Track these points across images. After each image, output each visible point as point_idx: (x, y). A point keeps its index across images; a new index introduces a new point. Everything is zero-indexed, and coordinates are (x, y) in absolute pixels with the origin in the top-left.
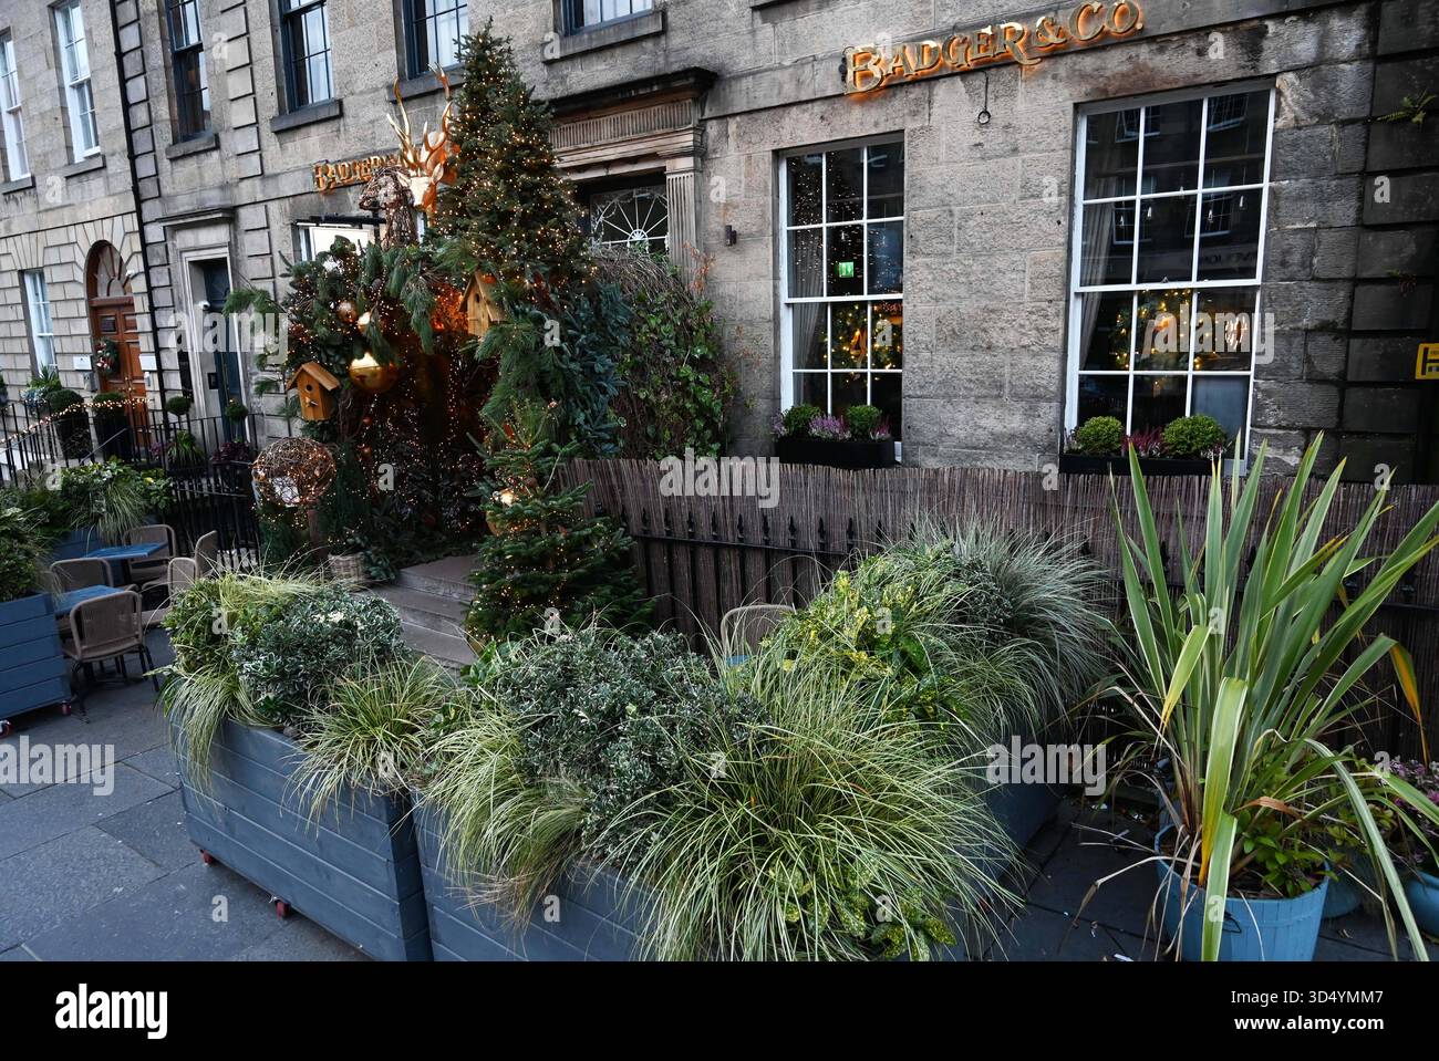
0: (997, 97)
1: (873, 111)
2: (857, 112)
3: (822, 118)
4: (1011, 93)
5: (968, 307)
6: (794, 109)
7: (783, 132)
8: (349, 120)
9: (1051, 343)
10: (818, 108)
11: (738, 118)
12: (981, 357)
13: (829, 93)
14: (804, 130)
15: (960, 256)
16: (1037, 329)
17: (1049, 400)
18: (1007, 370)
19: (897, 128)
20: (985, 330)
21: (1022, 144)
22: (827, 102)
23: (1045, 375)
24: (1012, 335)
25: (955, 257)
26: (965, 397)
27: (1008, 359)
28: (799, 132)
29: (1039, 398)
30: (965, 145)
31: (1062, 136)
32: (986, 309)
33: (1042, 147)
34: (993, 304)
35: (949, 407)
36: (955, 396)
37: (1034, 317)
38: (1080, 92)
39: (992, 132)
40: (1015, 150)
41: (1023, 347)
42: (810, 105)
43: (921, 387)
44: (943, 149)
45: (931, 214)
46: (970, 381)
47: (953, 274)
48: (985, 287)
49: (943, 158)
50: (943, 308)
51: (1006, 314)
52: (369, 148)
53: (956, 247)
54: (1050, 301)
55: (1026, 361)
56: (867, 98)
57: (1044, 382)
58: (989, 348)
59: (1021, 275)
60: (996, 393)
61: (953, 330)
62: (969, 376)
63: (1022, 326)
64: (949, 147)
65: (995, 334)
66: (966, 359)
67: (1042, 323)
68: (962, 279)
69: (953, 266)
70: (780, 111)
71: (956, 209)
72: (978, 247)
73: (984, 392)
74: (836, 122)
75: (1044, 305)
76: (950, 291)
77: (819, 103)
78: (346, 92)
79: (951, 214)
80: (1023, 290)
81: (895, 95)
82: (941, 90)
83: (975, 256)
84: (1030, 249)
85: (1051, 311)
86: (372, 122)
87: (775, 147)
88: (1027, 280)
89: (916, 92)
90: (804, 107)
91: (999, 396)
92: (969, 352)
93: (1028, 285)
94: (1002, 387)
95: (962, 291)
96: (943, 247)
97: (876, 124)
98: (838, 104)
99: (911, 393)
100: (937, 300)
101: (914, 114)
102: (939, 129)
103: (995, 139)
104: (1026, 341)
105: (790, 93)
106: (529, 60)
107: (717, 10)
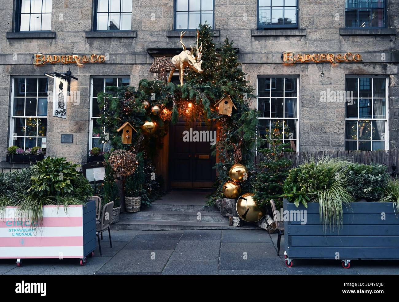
0: (326, 70)
1: (290, 68)
2: (285, 68)
3: (274, 68)
4: (329, 70)
5: (319, 122)
6: (265, 65)
7: (261, 70)
8: (58, 40)
9: (342, 132)
10: (273, 66)
11: (245, 65)
12: (323, 135)
13: (277, 62)
14: (268, 71)
15: (317, 108)
16: (338, 128)
17: (342, 146)
18: (330, 138)
19: (297, 74)
20: (324, 128)
21: (333, 82)
22: (276, 64)
23: (341, 140)
24: (331, 129)
25: (315, 109)
26: (319, 146)
27: (331, 136)
28: (266, 71)
29: (339, 146)
30: (317, 81)
31: (343, 82)
32: (324, 122)
33: (338, 83)
34: (326, 121)
35: (314, 148)
36: (316, 145)
37: (337, 125)
38: (347, 72)
39: (325, 78)
40: (331, 83)
41: (335, 132)
42: (270, 64)
43: (306, 143)
44: (311, 81)
45: (308, 97)
46: (320, 141)
47: (315, 113)
48: (324, 117)
49: (311, 83)
50: (312, 122)
51: (330, 124)
52: (69, 52)
53: (315, 106)
54: (341, 121)
55: (336, 136)
56: (289, 65)
57: (341, 142)
58: (325, 133)
59: (333, 114)
60: (328, 144)
61: (315, 128)
62: (320, 140)
63: (334, 127)
64: (313, 81)
65: (327, 129)
66: (319, 136)
67: (340, 127)
68: (317, 114)
69: (315, 111)
70: (260, 65)
71: (315, 96)
72: (322, 106)
73: (324, 144)
74: (279, 70)
75: (340, 122)
76: (314, 117)
77: (273, 64)
78: (58, 30)
79: (314, 97)
80: (334, 118)
81: (297, 65)
82: (310, 66)
83: (321, 109)
84: (336, 108)
85: (342, 124)
86: (73, 43)
87: (258, 74)
88: (335, 115)
89: (303, 66)
90: (269, 64)
91: (328, 145)
92: (320, 134)
93: (335, 117)
94: (329, 143)
95: (318, 117)
96: (312, 106)
97: (291, 72)
98: (279, 65)
99: (302, 145)
100: (310, 120)
101: (303, 71)
102: (310, 76)
103: (325, 80)
104: (335, 131)
105: (264, 60)
106: (160, 35)
107: (239, 34)
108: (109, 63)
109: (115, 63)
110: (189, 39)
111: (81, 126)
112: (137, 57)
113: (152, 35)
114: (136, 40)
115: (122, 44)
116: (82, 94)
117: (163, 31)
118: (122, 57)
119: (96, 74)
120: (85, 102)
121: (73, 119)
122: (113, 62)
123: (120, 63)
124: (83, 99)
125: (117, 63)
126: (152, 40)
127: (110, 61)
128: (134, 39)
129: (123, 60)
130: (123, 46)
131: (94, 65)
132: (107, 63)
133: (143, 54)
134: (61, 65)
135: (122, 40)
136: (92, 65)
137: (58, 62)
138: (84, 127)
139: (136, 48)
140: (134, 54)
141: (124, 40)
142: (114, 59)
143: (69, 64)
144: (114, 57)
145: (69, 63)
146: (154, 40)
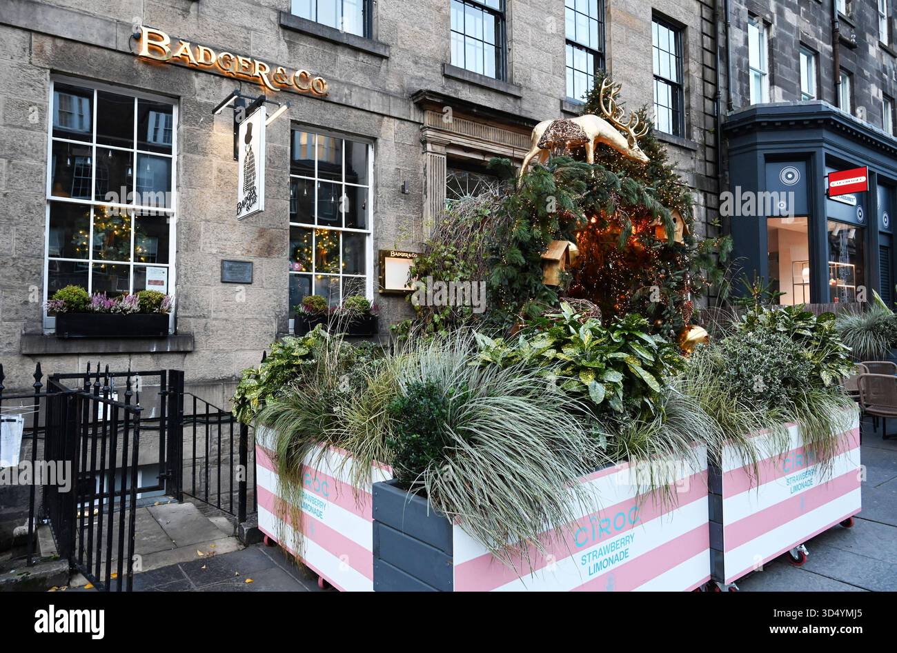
52: (236, 48)
86: (247, 29)
106: (430, 67)
107: (545, 102)
108: (335, 100)
109: (348, 104)
110: (478, 90)
111: (271, 241)
112: (392, 102)
113: (416, 63)
114: (388, 66)
115: (359, 64)
116: (274, 163)
117: (436, 61)
118: (363, 94)
119: (306, 121)
120: (279, 185)
121: (252, 222)
122: (343, 101)
123: (358, 106)
124: (275, 176)
125: (353, 105)
126: (416, 74)
127: (338, 98)
128: (384, 60)
129: (364, 102)
130: (363, 70)
131: (300, 98)
132: (332, 100)
133: (403, 100)
134: (217, 78)
135: (361, 57)
136: (296, 96)
137: (209, 69)
138: (279, 245)
139: (387, 82)
140: (386, 94)
141: (364, 58)
142: (346, 94)
143: (239, 81)
144: (346, 91)
145: (241, 77)
146: (420, 74)
